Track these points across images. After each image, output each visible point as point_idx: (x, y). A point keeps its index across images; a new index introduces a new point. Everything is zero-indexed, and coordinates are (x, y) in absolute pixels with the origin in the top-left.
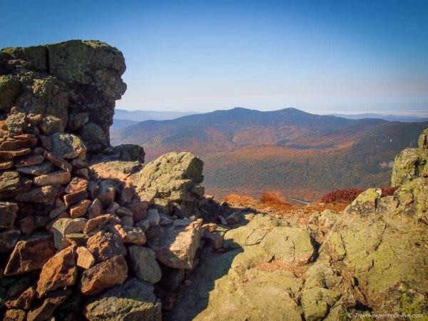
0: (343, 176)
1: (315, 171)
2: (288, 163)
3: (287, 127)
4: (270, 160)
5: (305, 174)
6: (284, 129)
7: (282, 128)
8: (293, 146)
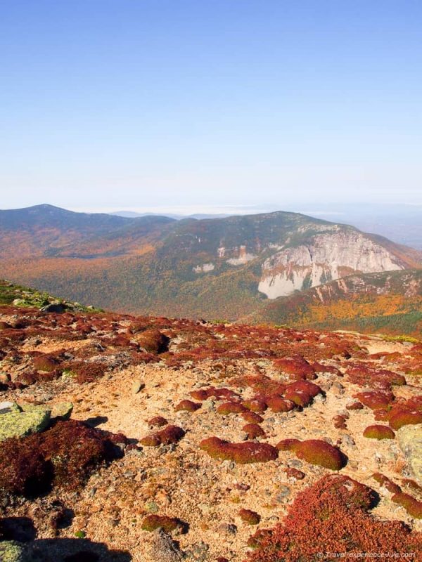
0: (156, 289)
1: (119, 285)
2: (79, 279)
3: (46, 230)
4: (54, 277)
5: (106, 291)
6: (44, 233)
7: (39, 232)
8: (72, 256)
